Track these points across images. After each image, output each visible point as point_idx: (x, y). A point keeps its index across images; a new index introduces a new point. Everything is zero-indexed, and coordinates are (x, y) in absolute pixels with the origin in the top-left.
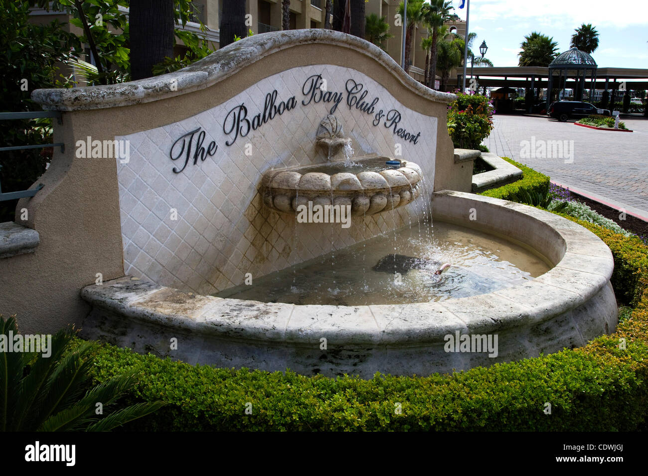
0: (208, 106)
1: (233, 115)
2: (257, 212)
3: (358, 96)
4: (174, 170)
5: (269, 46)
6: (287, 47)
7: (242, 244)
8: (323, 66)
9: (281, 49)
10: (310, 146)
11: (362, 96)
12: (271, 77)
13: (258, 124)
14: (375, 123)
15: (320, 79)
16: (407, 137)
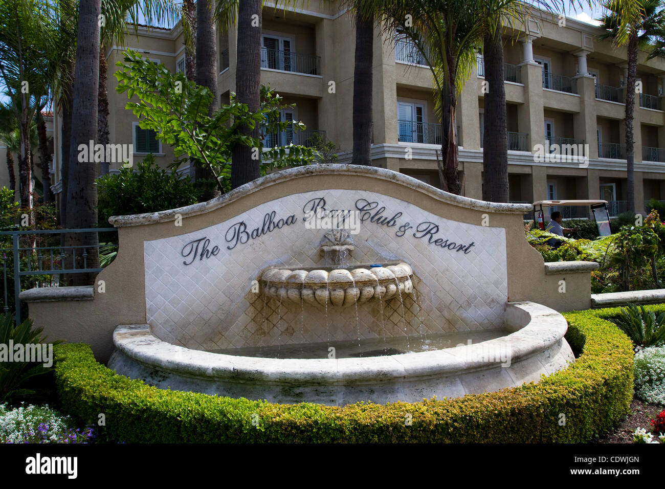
0: (213, 223)
1: (234, 229)
2: (257, 297)
3: (373, 213)
4: (185, 263)
5: (260, 182)
6: (283, 181)
7: (242, 320)
8: (327, 191)
9: (277, 182)
10: (313, 251)
11: (378, 212)
12: (270, 202)
13: (257, 235)
14: (399, 234)
15: (322, 200)
16: (452, 247)
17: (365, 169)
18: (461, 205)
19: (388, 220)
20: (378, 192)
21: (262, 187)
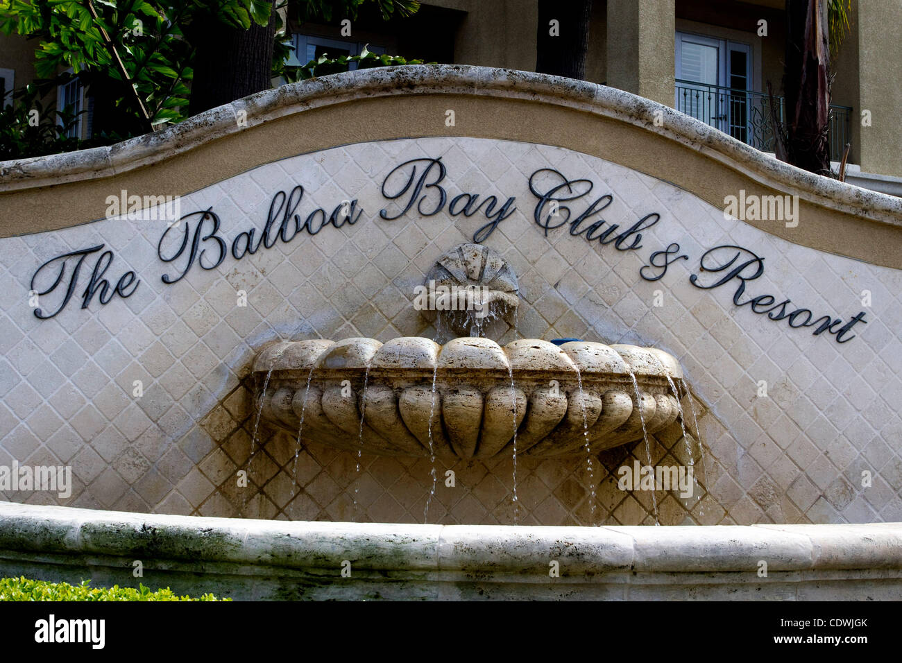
1: (183, 228)
2: (234, 425)
3: (577, 209)
4: (37, 313)
5: (266, 101)
6: (328, 102)
7: (194, 485)
8: (450, 141)
9: (312, 106)
11: (592, 207)
12: (290, 160)
13: (248, 249)
14: (649, 273)
15: (436, 166)
16: (799, 320)
17: (559, 84)
18: (828, 204)
19: (618, 232)
20: (594, 152)
21: (269, 117)
